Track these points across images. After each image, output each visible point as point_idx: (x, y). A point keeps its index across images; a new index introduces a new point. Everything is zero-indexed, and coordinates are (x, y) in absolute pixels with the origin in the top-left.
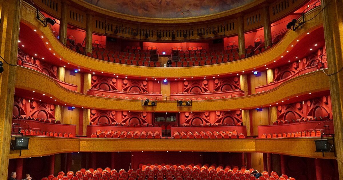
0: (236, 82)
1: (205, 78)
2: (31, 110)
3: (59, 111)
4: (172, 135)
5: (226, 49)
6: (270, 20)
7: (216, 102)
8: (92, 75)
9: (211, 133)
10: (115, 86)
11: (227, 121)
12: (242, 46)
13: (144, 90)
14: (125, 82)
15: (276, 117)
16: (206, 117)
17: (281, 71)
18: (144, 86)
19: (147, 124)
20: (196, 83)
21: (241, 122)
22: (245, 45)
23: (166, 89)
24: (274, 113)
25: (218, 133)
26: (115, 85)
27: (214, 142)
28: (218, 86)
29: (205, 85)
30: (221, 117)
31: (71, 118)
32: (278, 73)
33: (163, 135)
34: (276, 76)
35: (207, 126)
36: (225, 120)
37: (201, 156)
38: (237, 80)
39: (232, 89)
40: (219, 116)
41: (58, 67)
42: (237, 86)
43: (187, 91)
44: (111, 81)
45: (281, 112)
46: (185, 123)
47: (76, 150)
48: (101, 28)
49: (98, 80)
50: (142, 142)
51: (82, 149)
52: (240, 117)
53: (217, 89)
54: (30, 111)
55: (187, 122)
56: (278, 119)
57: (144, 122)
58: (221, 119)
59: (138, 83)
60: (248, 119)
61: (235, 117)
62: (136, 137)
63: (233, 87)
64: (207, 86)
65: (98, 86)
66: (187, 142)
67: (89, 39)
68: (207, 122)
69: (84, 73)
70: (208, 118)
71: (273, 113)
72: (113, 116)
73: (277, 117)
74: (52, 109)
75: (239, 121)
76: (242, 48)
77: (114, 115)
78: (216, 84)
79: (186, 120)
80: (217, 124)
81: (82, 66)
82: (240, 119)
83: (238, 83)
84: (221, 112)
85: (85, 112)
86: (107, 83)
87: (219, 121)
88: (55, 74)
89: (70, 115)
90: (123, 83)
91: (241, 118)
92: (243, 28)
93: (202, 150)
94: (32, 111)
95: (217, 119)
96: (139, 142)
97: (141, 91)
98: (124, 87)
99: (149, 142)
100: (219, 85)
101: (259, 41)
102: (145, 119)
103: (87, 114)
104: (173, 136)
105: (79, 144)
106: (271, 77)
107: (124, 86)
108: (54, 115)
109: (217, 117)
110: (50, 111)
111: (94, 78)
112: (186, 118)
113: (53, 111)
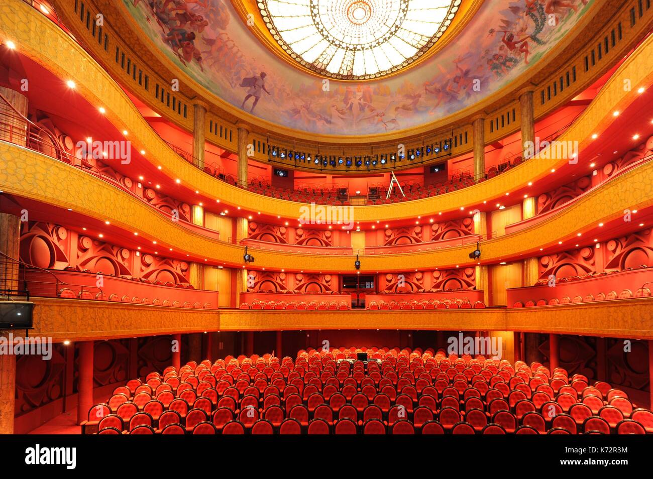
0: (467, 226)
1: (417, 223)
2: (80, 253)
3: (196, 272)
4: (366, 306)
5: (450, 178)
6: (534, 115)
7: (435, 254)
8: (249, 222)
9: (427, 302)
10: (285, 238)
11: (451, 285)
12: (480, 167)
13: (327, 244)
14: (300, 232)
15: (537, 276)
16: (418, 280)
17: (551, 199)
18: (327, 238)
19: (331, 292)
20: (403, 232)
21: (473, 285)
22: (484, 165)
23: (359, 242)
24: (533, 268)
25: (438, 301)
26: (285, 236)
27: (432, 315)
28: (436, 235)
29: (417, 234)
30: (440, 279)
31: (218, 283)
32: (544, 203)
33: (354, 306)
34: (541, 208)
35: (420, 292)
36: (446, 285)
37: (410, 336)
38: (468, 222)
39: (460, 235)
40: (438, 278)
41: (191, 206)
42: (468, 231)
43: (390, 243)
44: (278, 231)
45: (546, 266)
46: (387, 289)
47: (213, 328)
48: (262, 151)
49: (258, 229)
50: (319, 316)
51: (223, 327)
52: (472, 278)
53: (437, 238)
54: (78, 257)
55: (390, 288)
56: (540, 278)
57: (327, 289)
58: (441, 282)
59: (318, 233)
60: (485, 282)
61: (464, 279)
62: (312, 309)
63: (462, 233)
64: (420, 235)
65: (259, 236)
66: (389, 316)
67: (243, 166)
68: (419, 287)
69: (235, 216)
70: (421, 282)
71: (531, 269)
72: (281, 280)
73: (539, 276)
74: (184, 268)
75: (469, 285)
76: (480, 170)
77: (284, 280)
78: (433, 231)
79: (387, 285)
80: (434, 290)
81: (224, 200)
82: (472, 283)
83: (470, 228)
84: (441, 270)
85: (238, 274)
86: (273, 234)
87: (437, 286)
88: (188, 216)
89: (216, 280)
90: (297, 234)
91: (474, 280)
92: (483, 137)
93: (413, 327)
94: (83, 256)
95: (435, 283)
96: (315, 315)
97: (322, 245)
98: (298, 240)
99: (330, 315)
100: (438, 233)
101: (507, 161)
102: (329, 285)
103: (241, 277)
104: (368, 308)
105: (219, 319)
106: (531, 211)
107: (297, 238)
108: (189, 277)
109: (435, 280)
110: (179, 272)
111: (253, 226)
112: (387, 283)
113: (187, 271)
